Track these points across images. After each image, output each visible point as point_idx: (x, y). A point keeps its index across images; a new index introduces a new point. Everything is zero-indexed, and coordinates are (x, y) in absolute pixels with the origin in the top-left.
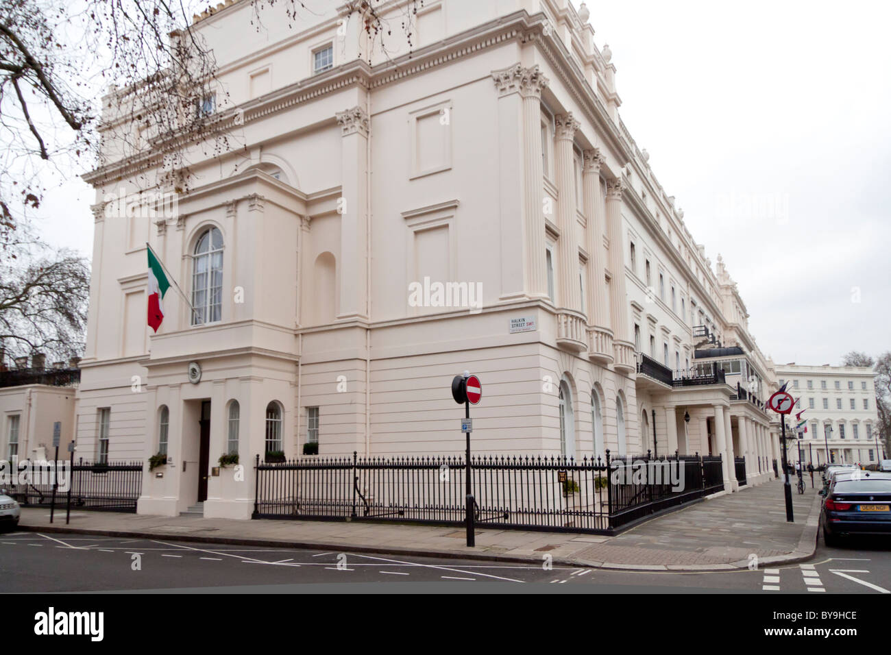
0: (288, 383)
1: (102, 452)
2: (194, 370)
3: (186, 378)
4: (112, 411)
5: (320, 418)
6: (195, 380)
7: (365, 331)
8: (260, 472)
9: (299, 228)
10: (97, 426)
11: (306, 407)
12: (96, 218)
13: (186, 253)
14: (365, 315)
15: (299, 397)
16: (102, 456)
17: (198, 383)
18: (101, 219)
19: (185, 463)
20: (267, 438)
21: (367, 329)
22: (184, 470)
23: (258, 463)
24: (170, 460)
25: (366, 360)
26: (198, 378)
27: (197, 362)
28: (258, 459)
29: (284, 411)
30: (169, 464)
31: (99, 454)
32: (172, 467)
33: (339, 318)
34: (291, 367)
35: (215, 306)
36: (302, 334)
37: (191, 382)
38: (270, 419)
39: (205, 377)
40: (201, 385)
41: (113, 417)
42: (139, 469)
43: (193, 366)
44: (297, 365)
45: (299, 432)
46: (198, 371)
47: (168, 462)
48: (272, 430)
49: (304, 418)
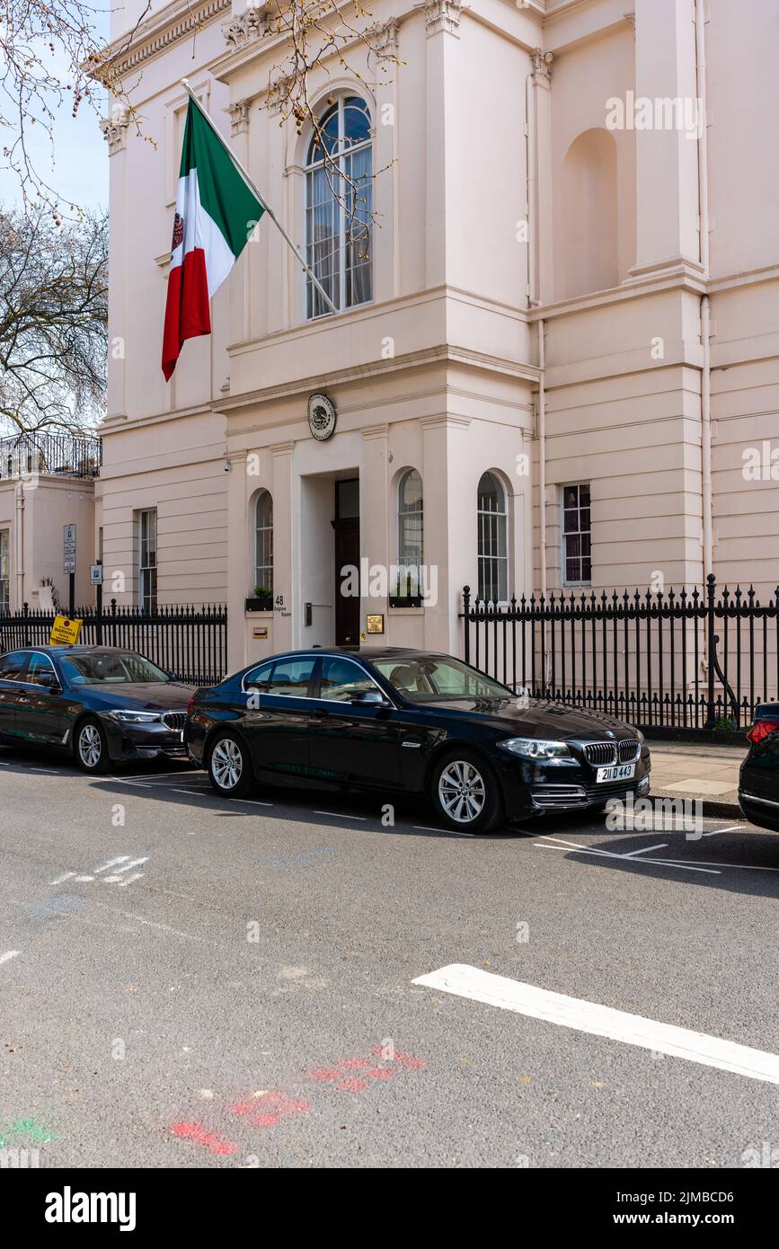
0: (519, 431)
1: (146, 592)
2: (320, 411)
3: (302, 430)
4: (160, 514)
5: (593, 507)
6: (322, 433)
7: (696, 300)
8: (472, 625)
9: (530, 80)
10: (135, 545)
11: (558, 485)
12: (111, 145)
13: (290, 162)
14: (696, 261)
15: (543, 463)
16: (146, 601)
17: (331, 436)
18: (119, 146)
19: (309, 608)
20: (480, 553)
21: (703, 296)
22: (309, 622)
23: (467, 606)
24: (280, 600)
25: (701, 370)
26: (330, 428)
27: (324, 393)
28: (467, 597)
29: (511, 496)
30: (279, 609)
31: (141, 596)
32: (284, 615)
33: (634, 274)
34: (522, 396)
35: (355, 270)
36: (545, 321)
37: (314, 437)
38: (482, 512)
39: (344, 422)
40: (338, 439)
41: (162, 525)
42: (221, 620)
43: (318, 402)
44: (535, 393)
45: (544, 540)
46: (328, 412)
47: (275, 605)
48: (490, 534)
49: (555, 508)
